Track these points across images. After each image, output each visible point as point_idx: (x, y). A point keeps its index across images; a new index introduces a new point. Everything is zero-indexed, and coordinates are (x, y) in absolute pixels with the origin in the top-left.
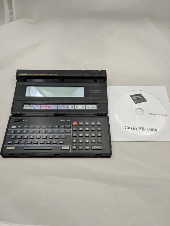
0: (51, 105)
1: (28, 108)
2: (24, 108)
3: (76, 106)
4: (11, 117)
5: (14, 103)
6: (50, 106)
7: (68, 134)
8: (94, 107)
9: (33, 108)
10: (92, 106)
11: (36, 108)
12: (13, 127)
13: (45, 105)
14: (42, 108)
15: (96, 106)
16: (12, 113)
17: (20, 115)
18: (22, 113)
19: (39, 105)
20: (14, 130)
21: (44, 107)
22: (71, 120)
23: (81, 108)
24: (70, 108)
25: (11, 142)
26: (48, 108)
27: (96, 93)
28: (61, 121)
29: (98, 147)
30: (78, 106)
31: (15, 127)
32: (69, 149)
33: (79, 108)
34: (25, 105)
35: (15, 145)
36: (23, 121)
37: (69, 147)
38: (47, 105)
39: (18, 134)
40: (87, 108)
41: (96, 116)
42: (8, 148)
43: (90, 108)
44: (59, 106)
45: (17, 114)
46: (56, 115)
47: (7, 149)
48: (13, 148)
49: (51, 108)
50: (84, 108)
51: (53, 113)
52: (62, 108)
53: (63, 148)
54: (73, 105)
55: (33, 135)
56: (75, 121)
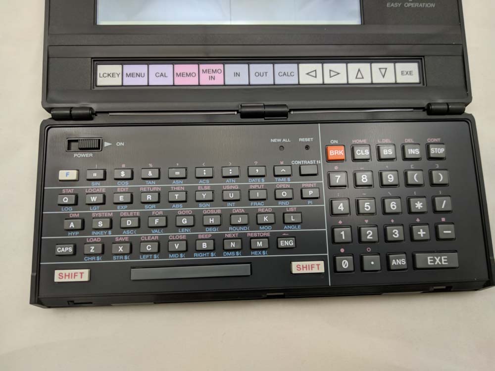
0: (220, 66)
1: (117, 81)
2: (101, 82)
3: (328, 66)
4: (45, 128)
5: (51, 60)
6: (216, 71)
7: (310, 202)
8: (408, 73)
9: (142, 82)
10: (401, 66)
11: (155, 81)
12: (63, 175)
13: (192, 68)
14: (180, 81)
15: (414, 67)
16: (49, 110)
17: (87, 117)
18: (95, 106)
19: (167, 68)
20: (70, 189)
21: (190, 75)
22: (316, 139)
23: (352, 80)
24: (305, 80)
25: (69, 249)
26: (205, 80)
27: (416, 5)
28: (274, 140)
29: (441, 260)
30: (340, 67)
31: (72, 175)
32: (322, 270)
33: (341, 80)
34: (102, 69)
35: (87, 261)
36: (106, 144)
37: (322, 263)
38: (203, 67)
39: (94, 211)
40: (378, 79)
41: (423, 115)
42: (61, 276)
43: (389, 79)
44: (256, 68)
45: (73, 112)
46: (248, 116)
47: (57, 279)
48: (83, 275)
49: (218, 81)
50: (367, 80)
51: (234, 105)
52: (268, 80)
53: (297, 267)
54: (317, 66)
55: (160, 211)
56: (336, 142)
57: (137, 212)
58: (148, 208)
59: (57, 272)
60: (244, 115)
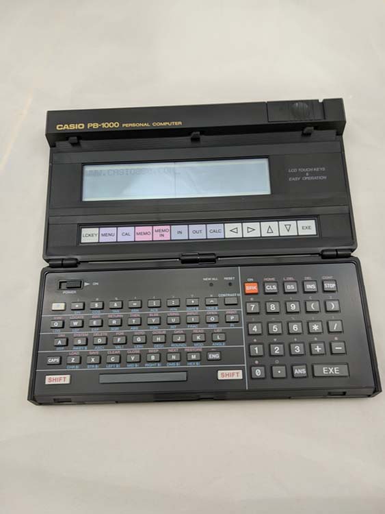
0: (168, 227)
1: (95, 240)
2: (84, 240)
3: (246, 225)
4: (44, 274)
5: (50, 226)
6: (165, 231)
7: (232, 325)
8: (307, 228)
9: (112, 239)
10: (302, 223)
11: (121, 239)
12: (55, 306)
13: (148, 229)
14: (139, 238)
15: (312, 223)
16: (47, 261)
17: (75, 265)
18: (79, 258)
19: (130, 230)
20: (60, 317)
21: (146, 233)
22: (237, 278)
23: (265, 234)
24: (229, 235)
25: (57, 360)
26: (157, 237)
27: (312, 178)
28: (206, 279)
29: (334, 370)
30: (255, 225)
31: (61, 306)
32: (240, 377)
33: (256, 234)
34: (85, 231)
35: (70, 368)
36: (86, 284)
37: (241, 372)
38: (156, 228)
39: (76, 332)
40: (284, 233)
41: (319, 259)
42: (50, 380)
43: (293, 232)
44: (193, 227)
45: (64, 262)
46: (187, 262)
47: (47, 383)
48: (65, 379)
49: (167, 237)
50: (276, 234)
51: (177, 254)
52: (202, 236)
53: (222, 375)
54: (238, 225)
55: (122, 332)
56: (252, 280)
57: (105, 333)
58: (113, 330)
59: (47, 377)
60: (184, 262)
